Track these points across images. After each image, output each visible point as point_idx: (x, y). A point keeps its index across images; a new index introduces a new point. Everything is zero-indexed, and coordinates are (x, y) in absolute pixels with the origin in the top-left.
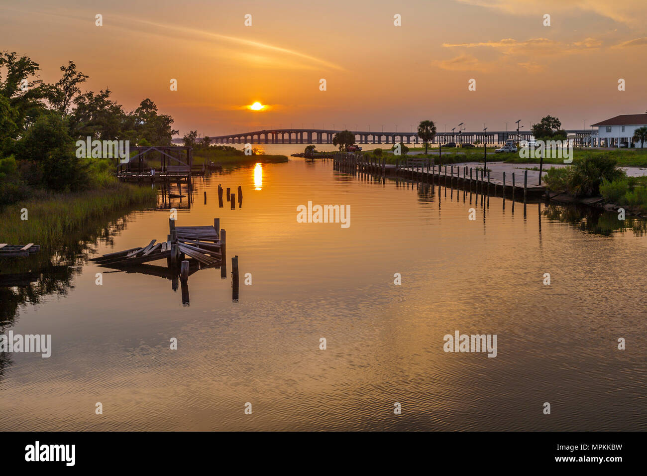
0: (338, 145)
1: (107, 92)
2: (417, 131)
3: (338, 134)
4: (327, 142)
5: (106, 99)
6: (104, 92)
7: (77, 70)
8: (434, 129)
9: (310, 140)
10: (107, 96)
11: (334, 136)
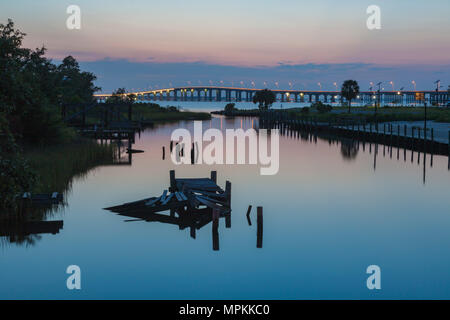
0: (258, 104)
1: (43, 49)
2: (340, 90)
3: (258, 92)
4: (247, 100)
5: (42, 56)
6: (40, 49)
7: (15, 28)
8: (357, 88)
9: (228, 98)
10: (43, 54)
11: (253, 94)
